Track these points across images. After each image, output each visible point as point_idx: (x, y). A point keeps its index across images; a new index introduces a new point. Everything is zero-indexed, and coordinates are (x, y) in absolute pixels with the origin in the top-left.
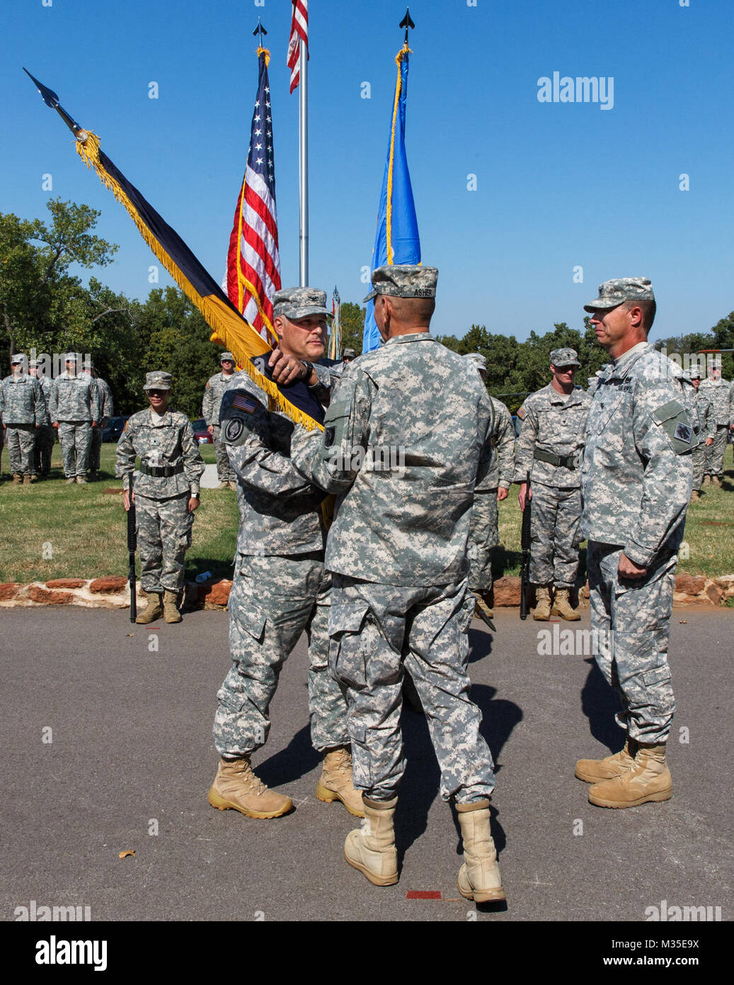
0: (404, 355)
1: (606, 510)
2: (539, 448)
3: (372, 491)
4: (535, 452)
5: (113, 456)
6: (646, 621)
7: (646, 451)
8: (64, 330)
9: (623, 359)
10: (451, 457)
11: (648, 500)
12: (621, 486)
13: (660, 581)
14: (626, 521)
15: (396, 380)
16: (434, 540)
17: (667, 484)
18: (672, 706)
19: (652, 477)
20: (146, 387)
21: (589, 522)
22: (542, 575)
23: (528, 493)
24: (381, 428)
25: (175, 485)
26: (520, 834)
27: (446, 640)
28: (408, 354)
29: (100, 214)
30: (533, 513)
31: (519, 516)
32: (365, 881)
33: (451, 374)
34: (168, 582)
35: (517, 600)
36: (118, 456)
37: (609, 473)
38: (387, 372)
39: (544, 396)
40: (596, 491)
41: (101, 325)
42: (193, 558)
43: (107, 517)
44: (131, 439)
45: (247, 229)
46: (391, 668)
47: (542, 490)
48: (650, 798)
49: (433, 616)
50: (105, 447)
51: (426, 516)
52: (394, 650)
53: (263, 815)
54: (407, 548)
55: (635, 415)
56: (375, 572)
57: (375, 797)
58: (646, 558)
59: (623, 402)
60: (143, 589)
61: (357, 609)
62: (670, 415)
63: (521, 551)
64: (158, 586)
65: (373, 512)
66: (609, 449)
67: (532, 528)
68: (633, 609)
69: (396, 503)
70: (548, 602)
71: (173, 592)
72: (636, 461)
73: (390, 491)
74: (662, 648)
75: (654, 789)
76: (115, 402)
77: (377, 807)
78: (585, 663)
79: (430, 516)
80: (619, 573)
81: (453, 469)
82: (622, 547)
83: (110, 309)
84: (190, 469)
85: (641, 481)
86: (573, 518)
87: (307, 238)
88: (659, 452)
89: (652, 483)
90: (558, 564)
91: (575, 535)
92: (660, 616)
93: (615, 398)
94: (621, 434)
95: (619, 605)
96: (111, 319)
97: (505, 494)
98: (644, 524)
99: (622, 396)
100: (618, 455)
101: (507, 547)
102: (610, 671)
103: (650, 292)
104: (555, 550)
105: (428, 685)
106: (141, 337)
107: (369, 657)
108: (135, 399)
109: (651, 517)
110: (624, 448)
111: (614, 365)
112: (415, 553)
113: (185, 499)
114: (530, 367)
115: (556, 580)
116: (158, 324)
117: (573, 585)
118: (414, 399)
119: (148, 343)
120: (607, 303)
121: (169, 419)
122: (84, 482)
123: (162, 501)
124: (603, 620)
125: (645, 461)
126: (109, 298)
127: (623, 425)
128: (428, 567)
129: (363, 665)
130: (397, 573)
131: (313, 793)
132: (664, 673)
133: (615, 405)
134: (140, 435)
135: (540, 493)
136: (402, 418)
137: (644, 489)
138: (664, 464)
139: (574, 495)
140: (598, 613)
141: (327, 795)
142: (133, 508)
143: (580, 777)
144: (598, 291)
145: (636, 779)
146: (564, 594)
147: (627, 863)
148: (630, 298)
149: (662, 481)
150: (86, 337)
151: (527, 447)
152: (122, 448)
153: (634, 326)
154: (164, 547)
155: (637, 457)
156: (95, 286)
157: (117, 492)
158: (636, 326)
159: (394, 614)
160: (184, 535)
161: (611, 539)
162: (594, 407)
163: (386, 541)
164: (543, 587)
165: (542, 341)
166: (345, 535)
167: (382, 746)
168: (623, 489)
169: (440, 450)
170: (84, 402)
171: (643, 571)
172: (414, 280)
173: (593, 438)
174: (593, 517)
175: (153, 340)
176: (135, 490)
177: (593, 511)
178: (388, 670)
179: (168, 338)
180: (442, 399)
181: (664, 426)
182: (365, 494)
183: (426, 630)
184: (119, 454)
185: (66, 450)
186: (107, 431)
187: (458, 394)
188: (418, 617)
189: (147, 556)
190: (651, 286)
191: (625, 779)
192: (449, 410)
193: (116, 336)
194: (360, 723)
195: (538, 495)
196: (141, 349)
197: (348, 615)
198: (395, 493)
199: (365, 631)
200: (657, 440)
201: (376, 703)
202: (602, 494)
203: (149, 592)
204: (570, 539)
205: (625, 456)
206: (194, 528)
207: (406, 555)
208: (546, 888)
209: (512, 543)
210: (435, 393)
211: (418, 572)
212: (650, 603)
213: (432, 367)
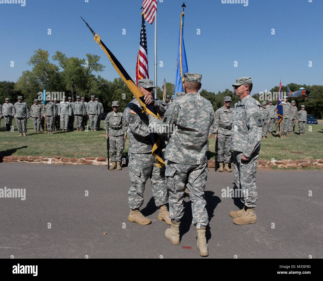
0: (189, 99)
1: (238, 142)
2: (220, 124)
3: (178, 137)
4: (219, 125)
5: (103, 124)
6: (249, 173)
7: (249, 126)
8: (91, 89)
9: (243, 100)
10: (201, 129)
11: (249, 139)
12: (242, 135)
13: (253, 162)
14: (243, 145)
15: (186, 106)
16: (196, 152)
17: (255, 135)
18: (257, 197)
19: (251, 133)
20: (112, 105)
21: (233, 145)
22: (221, 159)
23: (217, 136)
24: (181, 120)
25: (120, 132)
26: (214, 231)
27: (198, 181)
28: (190, 99)
29: (100, 58)
30: (219, 142)
31: (215, 143)
32: (170, 243)
33: (203, 105)
34: (118, 159)
35: (214, 166)
36: (105, 124)
37: (239, 132)
38: (183, 104)
39: (222, 109)
40: (235, 136)
41: (101, 88)
42: (125, 152)
43: (101, 141)
44: (108, 119)
45: (140, 63)
46: (181, 187)
47: (221, 136)
48: (251, 222)
49: (195, 174)
50: (101, 121)
51: (193, 145)
52: (183, 182)
53: (143, 224)
54: (188, 154)
55: (246, 116)
56: (178, 160)
57: (175, 221)
58: (249, 155)
59: (243, 112)
60: (111, 161)
61: (173, 170)
62: (256, 116)
63: (215, 152)
64: (115, 160)
65: (178, 143)
66: (239, 125)
67: (218, 146)
68: (246, 170)
69: (184, 141)
70: (223, 167)
71: (119, 161)
72: (246, 128)
73: (183, 138)
74: (254, 181)
75: (251, 220)
76: (104, 109)
77: (175, 224)
78: (233, 184)
79: (194, 145)
80: (241, 159)
81: (201, 133)
82: (242, 152)
83: (103, 84)
84: (124, 128)
85: (248, 134)
86: (230, 144)
87: (157, 65)
88: (253, 126)
89: (251, 135)
90: (226, 156)
91: (230, 148)
92: (254, 172)
93: (240, 111)
94: (242, 121)
95: (242, 169)
96: (103, 86)
97: (210, 137)
98: (248, 146)
99: (242, 110)
100: (241, 127)
101: (211, 151)
102: (239, 187)
103: (251, 81)
104: (225, 152)
105: (192, 193)
106: (112, 91)
107: (176, 184)
108: (110, 108)
109: (250, 144)
110: (243, 125)
111: (241, 101)
112: (190, 155)
113: (123, 136)
114: (218, 101)
115: (225, 161)
116: (116, 88)
117: (230, 162)
118: (191, 112)
119: (113, 93)
120: (238, 84)
121: (118, 114)
122: (96, 131)
123: (116, 137)
124: (237, 173)
125: (249, 128)
126: (103, 81)
127: (243, 118)
128: (194, 160)
129: (174, 186)
130: (184, 161)
131: (157, 218)
132: (254, 188)
133: (240, 113)
134: (110, 118)
135: (220, 136)
136: (187, 117)
137: (248, 136)
138: (254, 129)
139: (230, 137)
140: (236, 170)
141: (160, 219)
142: (108, 138)
143: (231, 216)
144: (236, 81)
145: (247, 217)
146: (227, 164)
147: (244, 240)
148: (245, 83)
149: (253, 134)
150: (97, 91)
151: (217, 123)
152: (106, 122)
153: (246, 91)
154: (117, 149)
155: (247, 127)
156: (99, 77)
157: (105, 134)
158: (247, 90)
159: (183, 173)
160: (122, 146)
161: (239, 150)
162: (235, 113)
163: (182, 152)
164: (221, 162)
165: (222, 94)
166: (170, 149)
167: (177, 208)
168: (243, 136)
169: (198, 127)
170: (96, 109)
171: (248, 159)
172: (193, 77)
173: (234, 122)
174: (234, 144)
175: (115, 92)
176: (109, 133)
177: (234, 142)
178: (180, 188)
179: (119, 92)
180: (200, 112)
181: (254, 119)
182: (176, 138)
183: (193, 178)
184: (105, 123)
185: (91, 122)
186: (102, 117)
187: (204, 111)
188: (191, 174)
189: (112, 152)
190: (251, 79)
191: (243, 217)
192: (202, 115)
193: (105, 91)
194: (172, 201)
195: (220, 137)
196: (112, 95)
197: (170, 172)
198: (184, 138)
199: (175, 176)
200: (252, 122)
201: (177, 196)
202: (237, 137)
203: (113, 161)
204: (229, 149)
205: (243, 127)
206: (125, 144)
207: (187, 156)
208: (221, 247)
209: (213, 150)
210: (197, 110)
211: (191, 161)
212: (251, 168)
213: (197, 103)
